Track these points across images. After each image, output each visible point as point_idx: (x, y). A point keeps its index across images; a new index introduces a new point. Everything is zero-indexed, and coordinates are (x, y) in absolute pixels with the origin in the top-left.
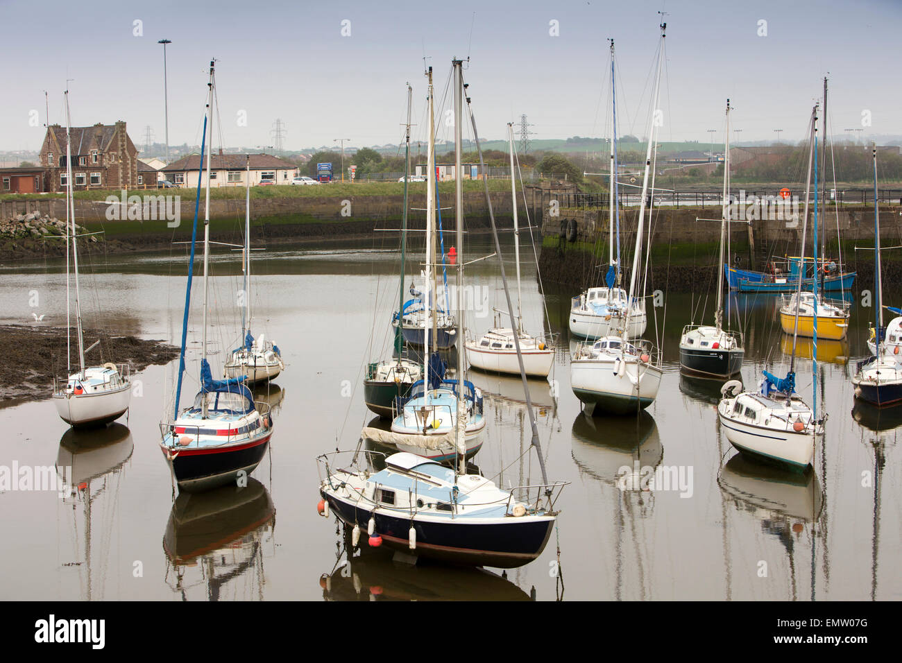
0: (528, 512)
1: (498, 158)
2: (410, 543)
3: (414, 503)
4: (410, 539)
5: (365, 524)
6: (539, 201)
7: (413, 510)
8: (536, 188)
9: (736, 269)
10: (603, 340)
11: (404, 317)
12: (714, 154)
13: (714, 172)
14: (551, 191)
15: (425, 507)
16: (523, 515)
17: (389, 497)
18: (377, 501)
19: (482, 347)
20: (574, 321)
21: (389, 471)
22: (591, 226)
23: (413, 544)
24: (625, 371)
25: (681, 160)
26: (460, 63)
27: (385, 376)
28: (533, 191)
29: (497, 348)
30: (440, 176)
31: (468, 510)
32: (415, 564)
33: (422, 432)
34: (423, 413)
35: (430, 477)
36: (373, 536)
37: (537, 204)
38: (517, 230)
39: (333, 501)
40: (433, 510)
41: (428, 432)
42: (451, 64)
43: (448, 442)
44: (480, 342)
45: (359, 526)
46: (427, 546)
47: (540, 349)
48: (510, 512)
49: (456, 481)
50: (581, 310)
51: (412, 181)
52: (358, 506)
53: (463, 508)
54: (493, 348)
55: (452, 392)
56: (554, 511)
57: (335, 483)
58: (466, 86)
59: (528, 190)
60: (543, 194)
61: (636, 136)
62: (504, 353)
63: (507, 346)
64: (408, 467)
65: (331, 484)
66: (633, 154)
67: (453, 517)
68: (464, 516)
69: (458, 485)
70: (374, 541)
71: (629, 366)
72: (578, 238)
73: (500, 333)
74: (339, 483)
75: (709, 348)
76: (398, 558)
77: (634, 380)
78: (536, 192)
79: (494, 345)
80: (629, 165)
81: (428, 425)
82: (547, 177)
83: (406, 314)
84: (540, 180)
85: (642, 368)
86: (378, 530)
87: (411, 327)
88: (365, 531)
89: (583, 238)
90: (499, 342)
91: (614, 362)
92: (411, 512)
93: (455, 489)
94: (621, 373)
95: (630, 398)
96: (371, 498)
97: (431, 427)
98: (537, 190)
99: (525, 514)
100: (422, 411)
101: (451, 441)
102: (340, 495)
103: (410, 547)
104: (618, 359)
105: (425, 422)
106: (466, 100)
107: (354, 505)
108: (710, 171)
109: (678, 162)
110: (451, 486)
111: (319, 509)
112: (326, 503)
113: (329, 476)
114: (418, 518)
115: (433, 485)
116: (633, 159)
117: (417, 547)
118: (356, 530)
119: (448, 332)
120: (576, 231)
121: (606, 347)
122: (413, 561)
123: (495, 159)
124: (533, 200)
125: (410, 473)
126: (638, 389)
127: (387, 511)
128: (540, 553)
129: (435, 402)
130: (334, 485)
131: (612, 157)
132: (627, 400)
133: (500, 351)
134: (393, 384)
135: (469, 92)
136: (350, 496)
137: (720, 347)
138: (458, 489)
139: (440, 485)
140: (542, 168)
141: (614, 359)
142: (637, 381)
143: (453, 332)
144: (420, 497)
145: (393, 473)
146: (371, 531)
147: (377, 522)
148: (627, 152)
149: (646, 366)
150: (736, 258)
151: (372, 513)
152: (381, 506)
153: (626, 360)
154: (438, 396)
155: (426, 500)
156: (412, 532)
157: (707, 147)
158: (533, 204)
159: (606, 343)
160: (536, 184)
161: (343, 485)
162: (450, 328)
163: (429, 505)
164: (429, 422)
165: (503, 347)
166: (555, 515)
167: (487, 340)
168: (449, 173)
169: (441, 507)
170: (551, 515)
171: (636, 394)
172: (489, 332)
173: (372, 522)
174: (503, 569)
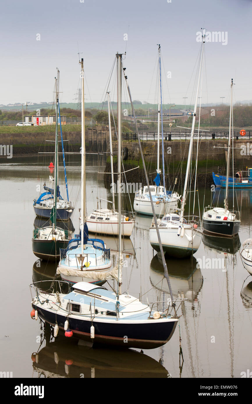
0: (162, 317)
1: (70, 113)
2: (91, 335)
3: (93, 312)
4: (91, 333)
5: (62, 324)
6: (96, 137)
7: (93, 315)
8: (94, 129)
9: (219, 175)
10: (168, 215)
11: (41, 202)
12: (186, 111)
13: (187, 121)
14: (102, 131)
15: (99, 314)
16: (159, 318)
17: (76, 308)
18: (70, 310)
19: (91, 219)
20: (137, 204)
21: (75, 292)
22: (137, 151)
23: (93, 336)
24: (184, 233)
25: (167, 114)
26: (121, 55)
27: (46, 236)
28: (92, 131)
29: (100, 220)
30: (39, 123)
31: (125, 315)
32: (92, 347)
33: (81, 269)
34: (81, 258)
35: (101, 296)
36: (67, 331)
37: (94, 138)
38: (112, 153)
39: (40, 310)
40: (105, 315)
41: (84, 269)
42: (115, 56)
43: (111, 276)
44: (90, 217)
45: (58, 325)
46: (101, 336)
47: (127, 221)
48: (151, 317)
49: (118, 299)
50: (141, 198)
51: (24, 125)
52: (57, 313)
53: (123, 314)
54: (98, 220)
55: (92, 246)
56: (178, 316)
57: (42, 300)
58: (125, 69)
59: (89, 131)
60: (98, 133)
61: (140, 101)
62: (105, 223)
63: (106, 219)
64: (87, 290)
65: (39, 300)
66: (141, 111)
67: (117, 319)
68: (123, 319)
69: (119, 301)
70: (68, 334)
71: (186, 230)
72: (129, 158)
73: (101, 212)
74: (45, 300)
75: (221, 220)
76: (81, 343)
77: (190, 238)
78: (94, 132)
79: (98, 218)
80: (139, 117)
81: (83, 265)
82: (100, 123)
83: (42, 201)
84: (96, 125)
85: (194, 232)
86: (70, 327)
87: (45, 208)
88: (62, 328)
89: (132, 158)
90: (102, 217)
91: (177, 229)
92: (91, 317)
93: (118, 303)
94: (182, 235)
95: (187, 249)
96: (65, 309)
97: (85, 266)
98: (94, 131)
99: (160, 318)
100: (80, 257)
101: (113, 275)
102: (46, 307)
103: (91, 337)
104: (180, 227)
105: (82, 264)
106: (124, 78)
107: (55, 313)
108: (184, 120)
109: (165, 115)
110: (115, 301)
111: (31, 315)
112: (36, 312)
113: (38, 296)
114: (96, 320)
115: (103, 301)
116: (140, 114)
117: (95, 337)
118: (56, 328)
119: (68, 211)
120: (127, 154)
121: (170, 219)
122: (91, 345)
123: (69, 113)
124: (92, 136)
125: (88, 294)
126: (192, 244)
127: (75, 316)
128: (169, 340)
129: (86, 252)
130: (41, 301)
131: (159, 112)
132: (185, 250)
133: (102, 222)
134: (52, 241)
135: (126, 73)
136: (52, 307)
137: (228, 219)
138: (119, 303)
139: (108, 301)
140: (97, 118)
141: (178, 227)
142: (191, 239)
143: (70, 211)
144: (96, 308)
145: (78, 294)
146: (66, 327)
147: (69, 323)
148: (137, 110)
149: (196, 231)
150: (219, 169)
151: (67, 317)
152: (72, 314)
153: (185, 227)
154: (86, 248)
155: (100, 310)
156: (92, 328)
157: (181, 107)
158: (92, 139)
159: (170, 217)
160: (94, 127)
161: (47, 301)
162: (69, 209)
163: (102, 313)
164: (85, 263)
165: (104, 219)
166: (178, 318)
167: (95, 216)
168: (44, 121)
169: (109, 313)
170: (175, 318)
171: (191, 246)
172: (95, 211)
173: (66, 323)
174: (141, 349)
